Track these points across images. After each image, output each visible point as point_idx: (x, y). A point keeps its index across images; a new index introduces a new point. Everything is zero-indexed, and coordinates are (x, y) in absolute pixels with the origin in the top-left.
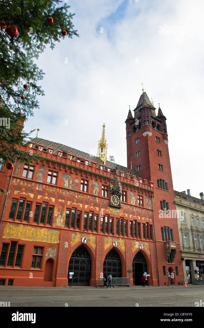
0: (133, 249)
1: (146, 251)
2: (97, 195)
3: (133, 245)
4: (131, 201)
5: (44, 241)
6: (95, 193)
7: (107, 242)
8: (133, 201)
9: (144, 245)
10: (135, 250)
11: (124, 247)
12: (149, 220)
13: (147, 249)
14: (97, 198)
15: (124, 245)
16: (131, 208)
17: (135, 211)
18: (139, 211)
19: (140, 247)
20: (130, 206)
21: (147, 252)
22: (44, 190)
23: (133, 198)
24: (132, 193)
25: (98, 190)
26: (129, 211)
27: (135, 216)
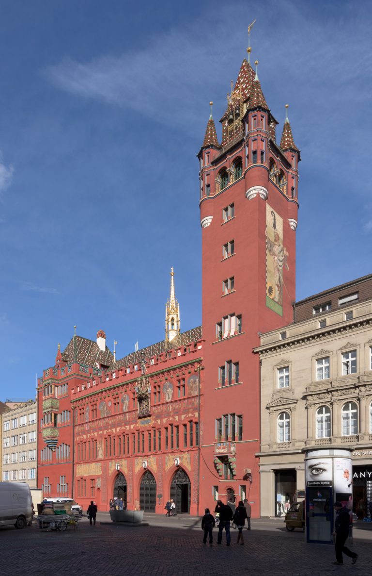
0: (166, 466)
1: (185, 466)
2: (127, 410)
3: (166, 461)
4: (165, 397)
5: (94, 474)
6: (125, 409)
7: (138, 464)
8: (169, 395)
9: (181, 458)
10: (169, 467)
11: (156, 466)
12: (193, 414)
13: (187, 462)
14: (127, 414)
15: (155, 463)
16: (165, 409)
17: (171, 410)
18: (177, 406)
19: (176, 461)
20: (164, 406)
21: (187, 467)
22: (90, 428)
23: (168, 391)
24: (168, 383)
25: (128, 403)
26: (162, 415)
27: (171, 418)
